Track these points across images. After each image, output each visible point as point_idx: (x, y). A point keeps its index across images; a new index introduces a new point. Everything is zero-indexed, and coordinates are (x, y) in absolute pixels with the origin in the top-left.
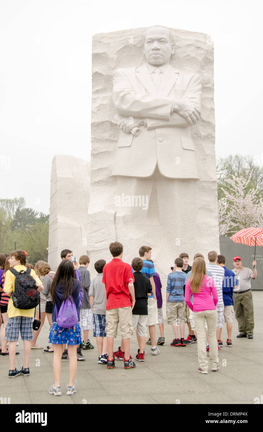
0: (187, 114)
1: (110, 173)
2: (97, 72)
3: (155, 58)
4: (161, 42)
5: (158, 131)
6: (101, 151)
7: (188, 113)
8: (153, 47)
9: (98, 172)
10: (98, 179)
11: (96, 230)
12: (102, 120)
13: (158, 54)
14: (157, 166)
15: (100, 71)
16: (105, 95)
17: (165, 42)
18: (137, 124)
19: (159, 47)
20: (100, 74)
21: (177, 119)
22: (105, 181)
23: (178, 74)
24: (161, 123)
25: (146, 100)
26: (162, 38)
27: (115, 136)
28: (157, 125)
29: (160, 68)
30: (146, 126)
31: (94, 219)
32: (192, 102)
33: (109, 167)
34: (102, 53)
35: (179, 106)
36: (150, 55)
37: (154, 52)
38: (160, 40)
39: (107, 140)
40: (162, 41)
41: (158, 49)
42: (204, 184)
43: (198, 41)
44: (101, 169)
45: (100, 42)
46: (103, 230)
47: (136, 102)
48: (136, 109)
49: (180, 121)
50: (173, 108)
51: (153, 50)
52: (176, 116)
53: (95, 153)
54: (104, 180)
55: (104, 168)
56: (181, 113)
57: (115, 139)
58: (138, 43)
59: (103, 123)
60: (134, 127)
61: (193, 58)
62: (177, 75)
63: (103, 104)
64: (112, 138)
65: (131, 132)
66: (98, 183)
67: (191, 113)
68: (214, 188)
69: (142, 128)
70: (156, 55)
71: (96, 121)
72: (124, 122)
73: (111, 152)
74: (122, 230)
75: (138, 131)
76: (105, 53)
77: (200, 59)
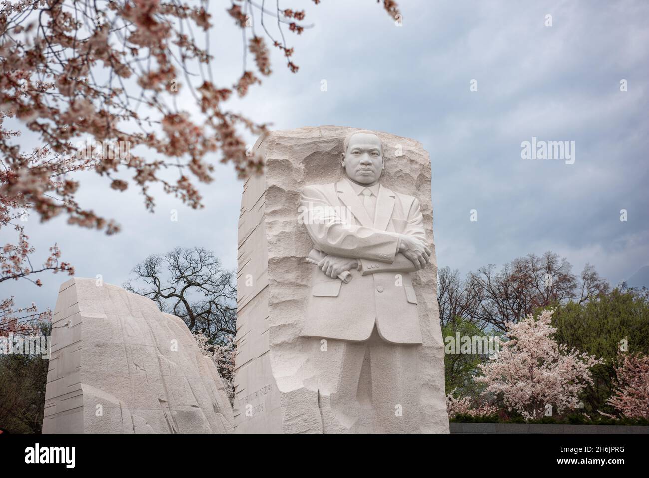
0: (416, 257)
1: (298, 332)
2: (274, 186)
3: (364, 175)
4: (373, 154)
5: (376, 276)
6: (283, 300)
7: (417, 254)
8: (362, 161)
9: (279, 329)
10: (279, 340)
11: (295, 416)
12: (285, 255)
13: (369, 170)
14: (376, 325)
15: (279, 185)
16: (287, 219)
17: (378, 155)
18: (348, 266)
19: (371, 162)
20: (279, 189)
21: (403, 262)
22: (290, 344)
23: (394, 197)
24: (382, 267)
25: (365, 235)
26: (375, 150)
27: (303, 279)
28: (376, 269)
29: (370, 188)
30: (360, 269)
31: (291, 400)
32: (419, 238)
33: (296, 324)
34: (282, 161)
35: (407, 245)
36: (358, 171)
37: (364, 167)
38: (371, 152)
39: (291, 283)
40: (375, 154)
41: (370, 164)
42: (427, 351)
43: (411, 152)
44: (284, 325)
45: (277, 144)
46: (305, 416)
47: (350, 237)
48: (349, 247)
49: (407, 264)
50: (399, 247)
51: (363, 164)
52: (401, 259)
53: (274, 302)
54: (290, 342)
55: (289, 324)
56: (408, 254)
57: (304, 283)
58: (332, 149)
59: (286, 259)
60: (344, 270)
61: (406, 174)
62: (392, 198)
63: (285, 232)
64: (299, 281)
65: (340, 276)
66: (280, 346)
67: (420, 254)
68: (440, 357)
69: (354, 272)
70: (366, 171)
71: (275, 256)
72: (328, 262)
73: (298, 302)
74: (330, 416)
75: (349, 276)
76: (288, 161)
77: (415, 176)
